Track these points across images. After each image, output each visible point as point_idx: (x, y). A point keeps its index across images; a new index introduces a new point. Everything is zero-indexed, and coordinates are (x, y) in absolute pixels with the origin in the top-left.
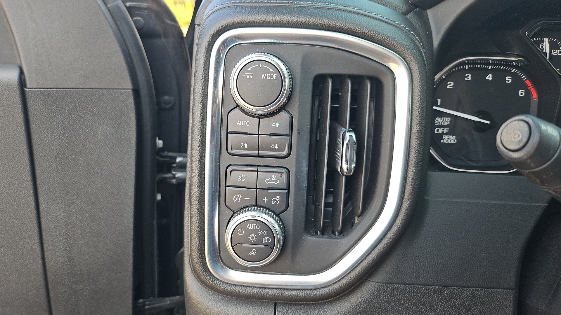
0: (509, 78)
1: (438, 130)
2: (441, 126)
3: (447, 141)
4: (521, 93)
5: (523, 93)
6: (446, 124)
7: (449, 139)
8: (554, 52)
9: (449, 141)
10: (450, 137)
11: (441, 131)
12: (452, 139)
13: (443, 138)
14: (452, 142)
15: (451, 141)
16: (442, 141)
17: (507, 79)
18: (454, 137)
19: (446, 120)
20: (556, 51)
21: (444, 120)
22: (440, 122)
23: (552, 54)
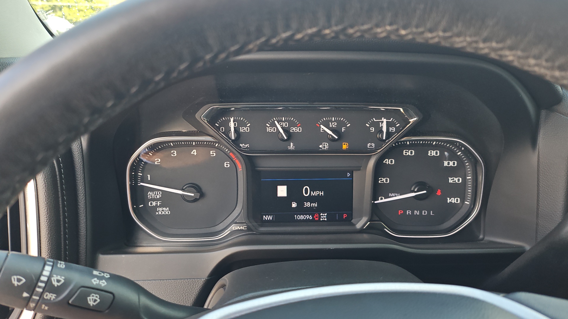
0: (212, 152)
1: (151, 204)
2: (154, 200)
3: (162, 213)
4: (227, 165)
5: (229, 165)
6: (158, 197)
7: (163, 210)
8: (242, 129)
9: (163, 213)
10: (164, 209)
11: (154, 204)
12: (166, 210)
13: (158, 210)
14: (167, 213)
15: (165, 213)
16: (157, 213)
17: (211, 153)
18: (168, 208)
19: (159, 194)
20: (243, 129)
21: (156, 194)
22: (153, 196)
23: (241, 131)
